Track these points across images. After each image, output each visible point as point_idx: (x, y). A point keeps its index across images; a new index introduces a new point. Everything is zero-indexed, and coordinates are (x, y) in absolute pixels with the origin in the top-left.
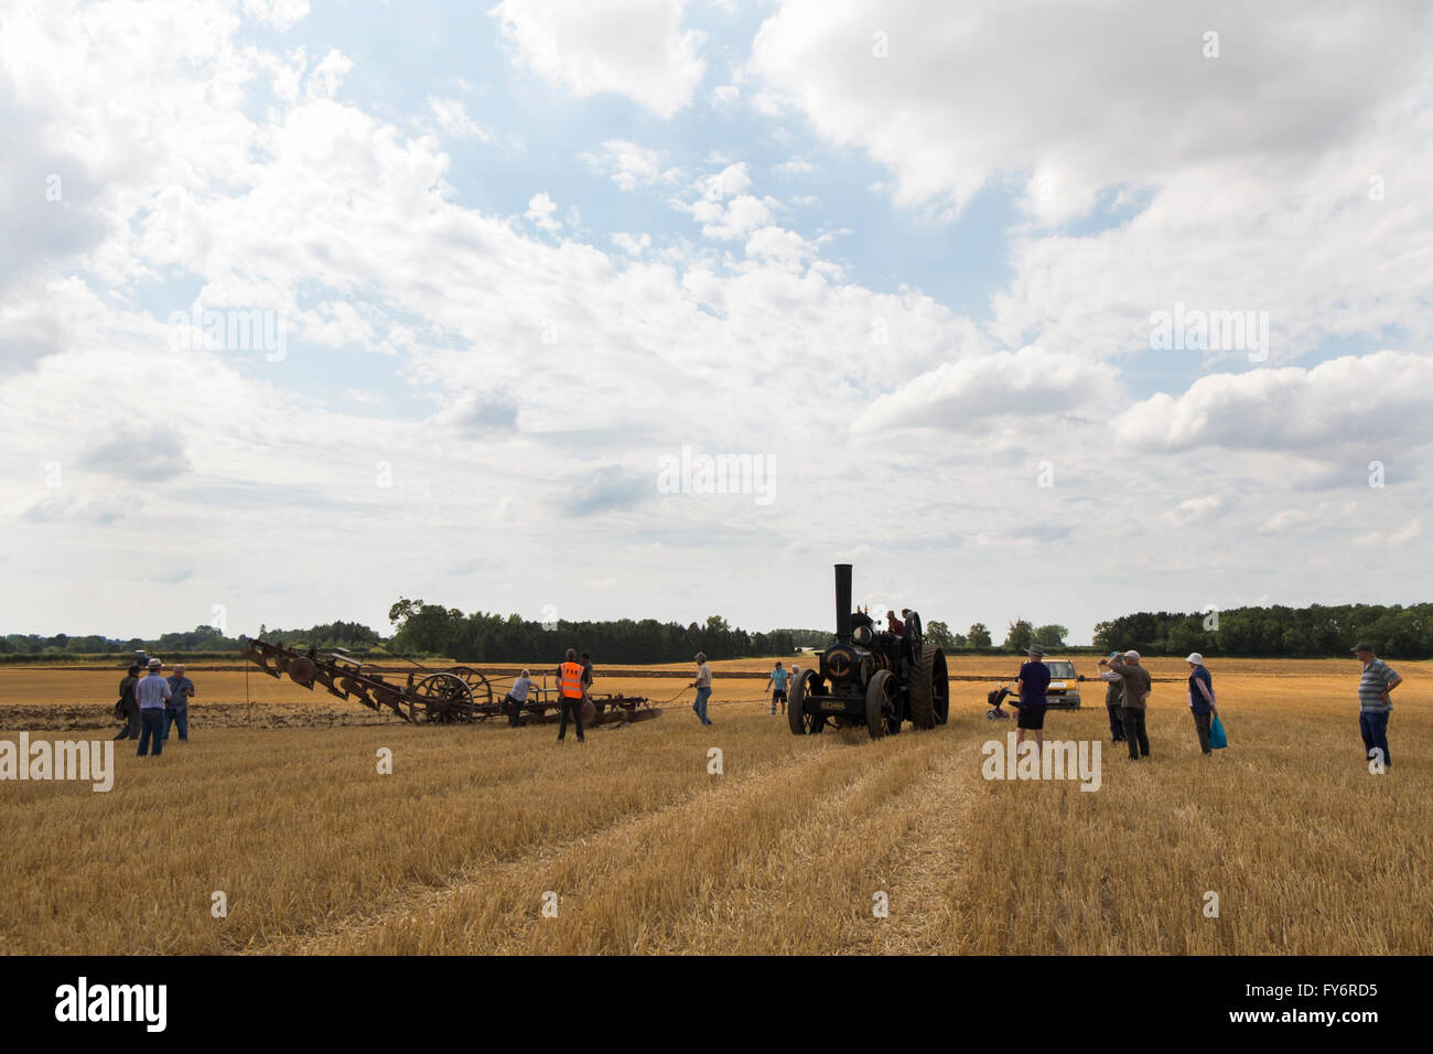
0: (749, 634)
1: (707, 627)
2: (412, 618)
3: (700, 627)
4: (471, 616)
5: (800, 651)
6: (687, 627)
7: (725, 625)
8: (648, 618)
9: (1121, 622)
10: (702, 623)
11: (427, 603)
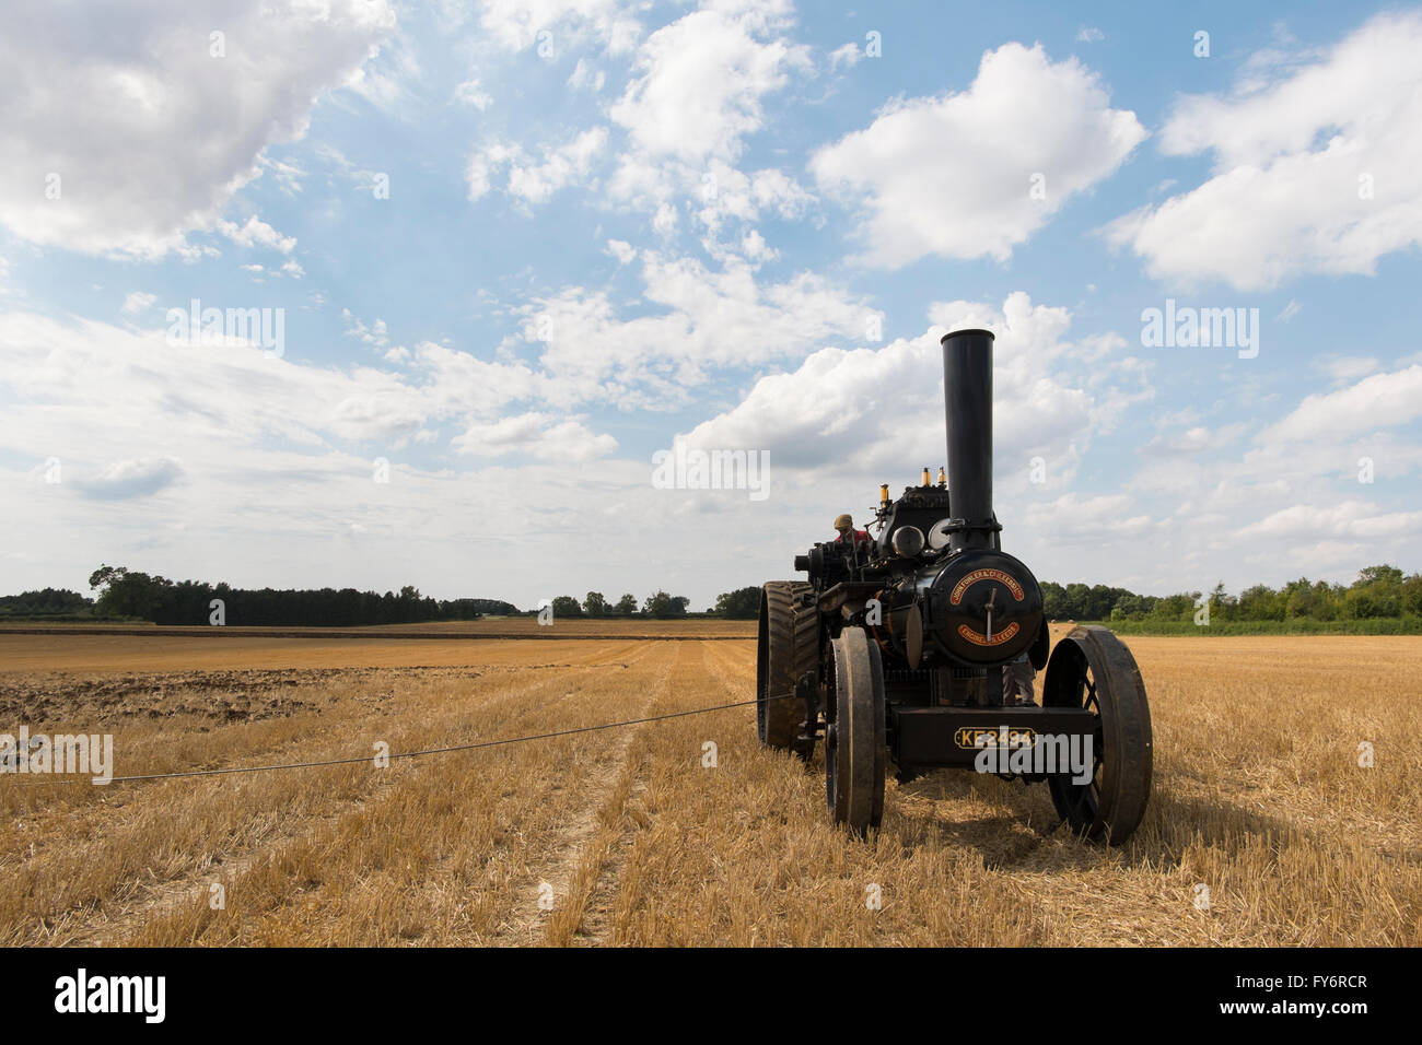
0: (437, 601)
1: (400, 595)
2: (115, 584)
3: (395, 596)
4: (179, 583)
5: (480, 615)
6: (382, 596)
7: (417, 594)
8: (348, 588)
9: (737, 594)
10: (397, 592)
11: (131, 570)
